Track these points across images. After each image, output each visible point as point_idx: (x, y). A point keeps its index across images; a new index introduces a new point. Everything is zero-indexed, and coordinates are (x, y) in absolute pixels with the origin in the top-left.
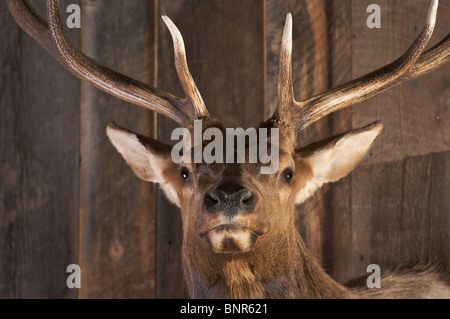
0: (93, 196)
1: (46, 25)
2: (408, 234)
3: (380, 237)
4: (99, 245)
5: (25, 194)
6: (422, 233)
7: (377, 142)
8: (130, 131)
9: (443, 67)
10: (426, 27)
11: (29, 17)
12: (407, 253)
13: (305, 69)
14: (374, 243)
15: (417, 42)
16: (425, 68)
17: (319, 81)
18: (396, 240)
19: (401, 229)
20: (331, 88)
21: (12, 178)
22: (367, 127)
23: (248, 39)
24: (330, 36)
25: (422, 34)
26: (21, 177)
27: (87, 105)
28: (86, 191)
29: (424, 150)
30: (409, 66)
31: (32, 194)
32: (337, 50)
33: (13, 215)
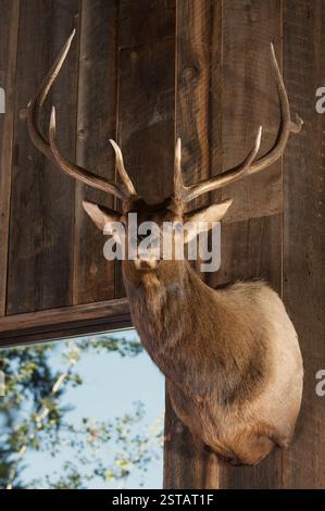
0: (81, 240)
1: (48, 144)
2: (250, 261)
3: (235, 262)
4: (84, 267)
5: (45, 238)
6: (258, 261)
7: (230, 209)
8: (94, 203)
9: (266, 169)
10: (255, 147)
11: (40, 141)
12: (250, 271)
13: (196, 170)
14: (232, 266)
15: (250, 154)
16: (255, 169)
17: (204, 176)
18: (244, 264)
19: (247, 258)
20: (211, 178)
21: (38, 229)
22: (224, 201)
23: (166, 154)
24: (210, 152)
25: (253, 150)
26: (43, 230)
27: (78, 190)
28: (78, 235)
29: (259, 214)
30: (246, 168)
31: (49, 239)
32: (214, 160)
33: (39, 250)
